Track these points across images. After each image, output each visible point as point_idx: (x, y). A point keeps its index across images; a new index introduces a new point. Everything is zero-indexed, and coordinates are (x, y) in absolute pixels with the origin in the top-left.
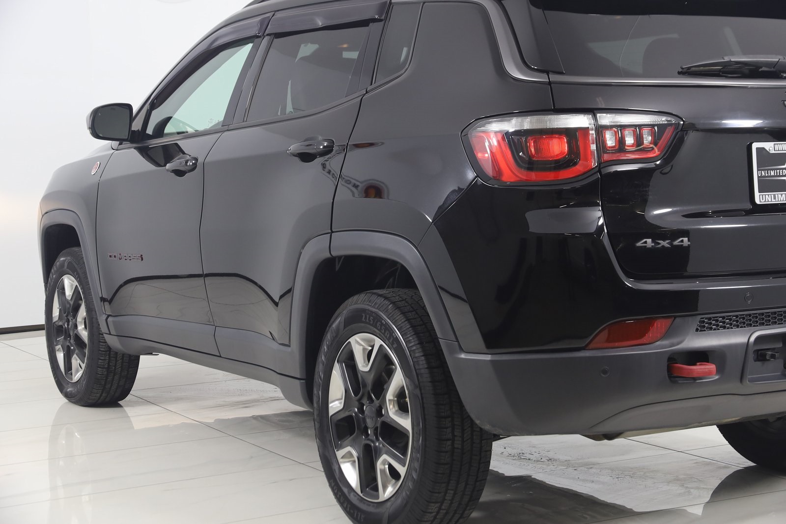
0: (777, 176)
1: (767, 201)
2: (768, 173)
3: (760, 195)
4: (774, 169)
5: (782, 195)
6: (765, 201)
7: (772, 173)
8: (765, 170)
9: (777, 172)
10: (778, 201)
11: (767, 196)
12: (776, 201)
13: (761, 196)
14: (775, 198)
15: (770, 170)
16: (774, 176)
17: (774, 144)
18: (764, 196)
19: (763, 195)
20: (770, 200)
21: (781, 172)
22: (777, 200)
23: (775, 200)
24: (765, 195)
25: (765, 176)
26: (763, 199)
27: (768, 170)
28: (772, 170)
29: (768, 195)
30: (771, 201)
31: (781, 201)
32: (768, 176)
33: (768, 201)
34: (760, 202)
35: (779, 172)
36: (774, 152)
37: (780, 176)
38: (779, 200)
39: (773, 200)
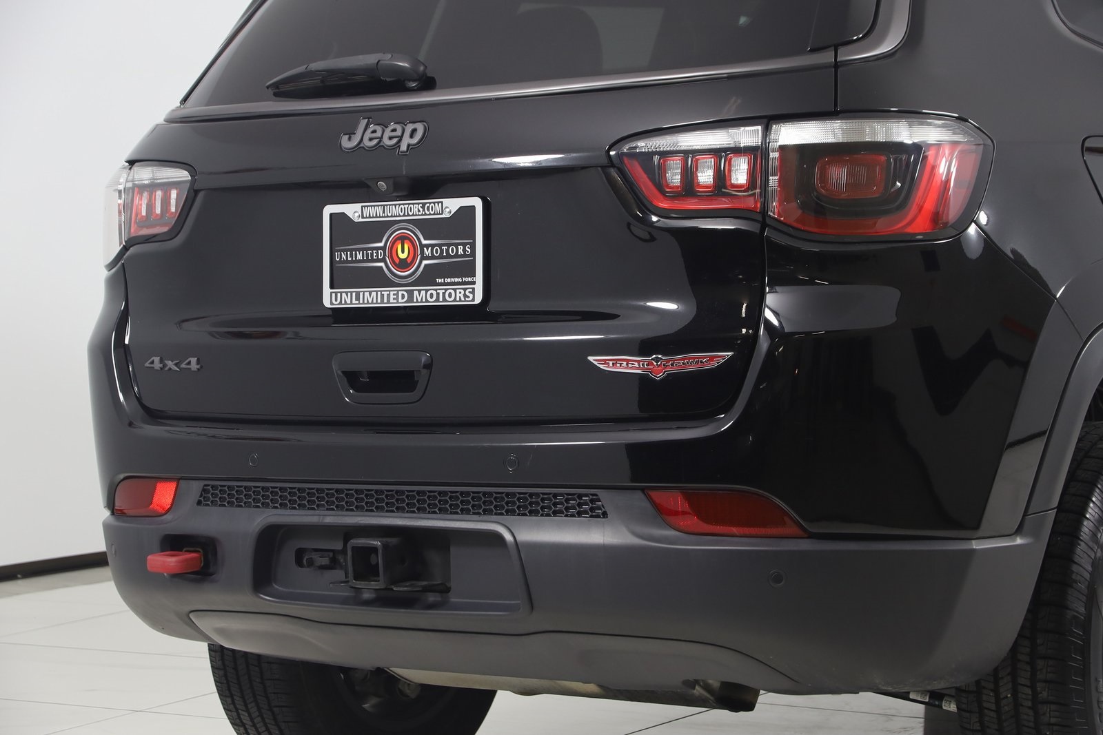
0: (368, 261)
1: (343, 302)
2: (351, 256)
3: (331, 293)
4: (363, 250)
5: (370, 293)
6: (340, 303)
7: (360, 256)
8: (346, 251)
9: (367, 254)
10: (364, 303)
11: (344, 295)
12: (359, 304)
13: (334, 295)
14: (358, 298)
15: (356, 250)
16: (363, 261)
17: (362, 207)
18: (339, 294)
19: (336, 293)
20: (349, 302)
21: (375, 254)
22: (361, 302)
23: (357, 302)
24: (341, 293)
25: (347, 261)
26: (336, 300)
27: (351, 251)
28: (359, 250)
29: (347, 293)
30: (351, 303)
31: (368, 303)
32: (352, 262)
33: (346, 303)
34: (332, 304)
35: (372, 254)
36: (361, 220)
37: (373, 261)
38: (366, 302)
39: (354, 301)
